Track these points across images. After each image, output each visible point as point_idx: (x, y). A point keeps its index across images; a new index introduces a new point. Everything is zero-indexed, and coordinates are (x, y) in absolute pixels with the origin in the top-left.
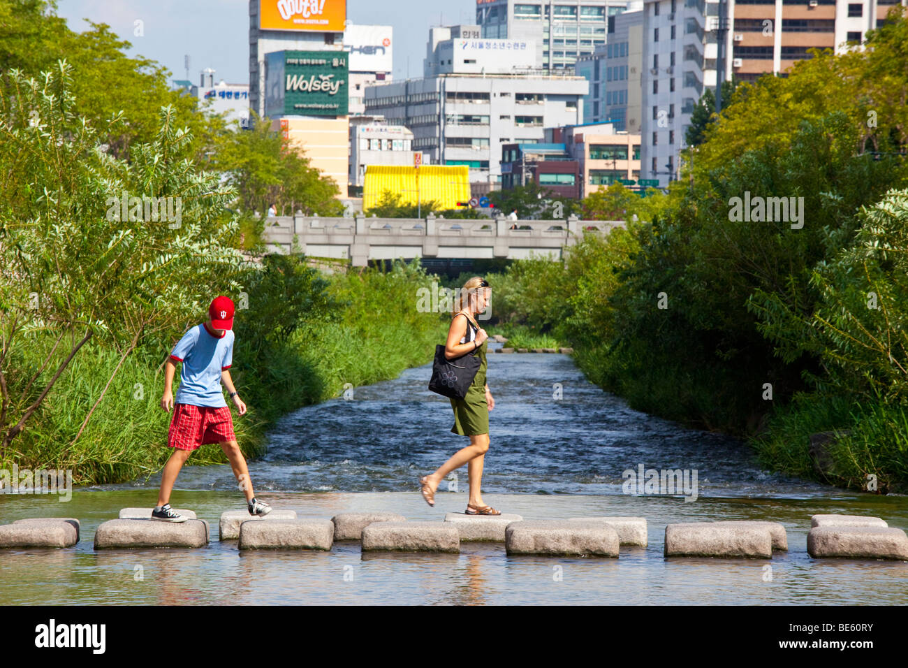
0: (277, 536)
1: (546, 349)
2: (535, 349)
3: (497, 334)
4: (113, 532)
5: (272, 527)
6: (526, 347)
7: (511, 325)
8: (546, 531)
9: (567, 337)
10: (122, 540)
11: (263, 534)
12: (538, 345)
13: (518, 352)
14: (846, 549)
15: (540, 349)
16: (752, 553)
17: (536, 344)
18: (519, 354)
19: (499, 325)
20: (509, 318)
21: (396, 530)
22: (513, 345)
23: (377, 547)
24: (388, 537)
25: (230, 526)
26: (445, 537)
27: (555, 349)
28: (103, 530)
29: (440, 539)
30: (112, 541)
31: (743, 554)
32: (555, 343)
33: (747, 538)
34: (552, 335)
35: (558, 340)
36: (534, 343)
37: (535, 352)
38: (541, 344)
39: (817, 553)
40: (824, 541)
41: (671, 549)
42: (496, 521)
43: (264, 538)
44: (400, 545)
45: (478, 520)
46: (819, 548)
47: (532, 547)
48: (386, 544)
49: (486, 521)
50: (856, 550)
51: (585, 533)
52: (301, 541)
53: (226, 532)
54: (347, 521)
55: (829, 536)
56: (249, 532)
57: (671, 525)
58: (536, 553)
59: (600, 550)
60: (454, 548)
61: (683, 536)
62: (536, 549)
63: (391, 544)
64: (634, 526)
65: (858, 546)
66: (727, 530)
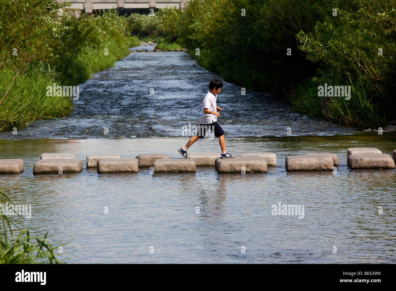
0: (115, 167)
1: (175, 49)
2: (170, 50)
3: (149, 41)
4: (42, 166)
5: (112, 163)
6: (166, 49)
7: (155, 36)
8: (235, 162)
9: (184, 43)
10: (46, 169)
11: (109, 166)
12: (172, 47)
13: (163, 51)
14: (366, 165)
15: (173, 49)
16: (326, 168)
17: (171, 47)
18: (164, 52)
19: (149, 36)
20: (153, 33)
21: (168, 163)
22: (160, 48)
23: (160, 171)
24: (164, 166)
25: (92, 161)
26: (190, 166)
27: (179, 49)
28: (37, 165)
29: (188, 167)
30: (41, 170)
31: (321, 169)
32: (179, 46)
33: (323, 162)
34: (177, 43)
35: (180, 45)
36: (169, 46)
37: (171, 51)
38: (173, 47)
39: (353, 167)
40: (356, 161)
41: (290, 168)
42: (209, 156)
43: (109, 168)
44: (170, 170)
45: (202, 157)
46: (354, 165)
47: (229, 169)
48: (164, 169)
49: (205, 156)
50: (370, 165)
51: (252, 162)
52: (126, 169)
53: (90, 164)
54: (143, 158)
55: (359, 159)
56: (103, 165)
57: (289, 157)
58: (231, 172)
59: (259, 170)
60: (194, 170)
61: (295, 162)
62: (230, 170)
63: (166, 169)
64: (271, 157)
65: (371, 163)
66: (315, 159)
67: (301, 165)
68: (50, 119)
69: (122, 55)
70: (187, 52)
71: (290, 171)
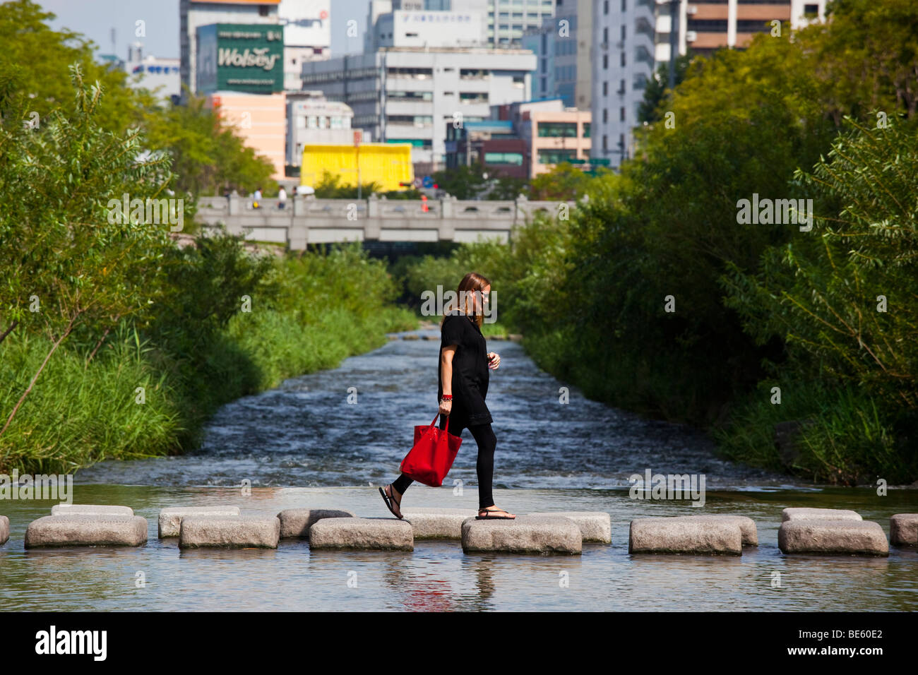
0: (221, 534)
4: (45, 530)
5: (214, 524)
8: (505, 527)
9: (516, 323)
10: (55, 538)
11: (205, 531)
14: (819, 544)
16: (722, 549)
21: (347, 526)
23: (327, 544)
24: (338, 534)
25: (170, 523)
26: (398, 534)
27: (504, 336)
28: (34, 528)
29: (393, 536)
30: (44, 539)
31: (712, 550)
32: (504, 330)
33: (715, 533)
35: (508, 326)
39: (789, 548)
40: (797, 535)
41: (636, 546)
42: (451, 516)
43: (206, 536)
44: (351, 542)
45: (432, 516)
46: (791, 543)
47: (490, 544)
48: (336, 541)
49: (442, 516)
50: (830, 545)
51: (545, 528)
52: (245, 539)
53: (166, 530)
54: (294, 518)
55: (802, 531)
56: (191, 530)
57: (636, 521)
58: (495, 551)
59: (561, 547)
60: (407, 546)
61: (649, 531)
62: (494, 546)
63: (341, 541)
64: (596, 522)
65: (831, 540)
66: (696, 524)
67: (662, 538)
68: (139, 458)
69: (363, 343)
70: (520, 342)
71: (638, 552)
